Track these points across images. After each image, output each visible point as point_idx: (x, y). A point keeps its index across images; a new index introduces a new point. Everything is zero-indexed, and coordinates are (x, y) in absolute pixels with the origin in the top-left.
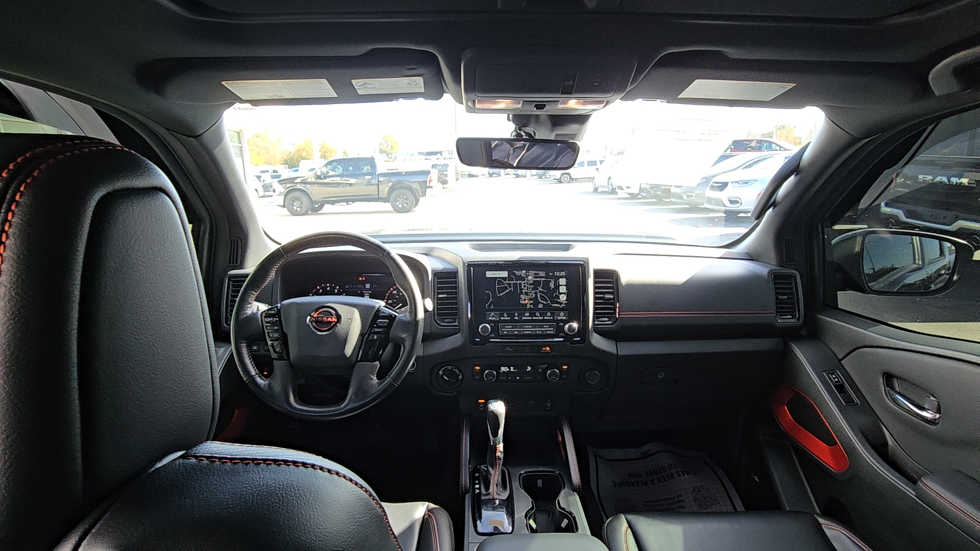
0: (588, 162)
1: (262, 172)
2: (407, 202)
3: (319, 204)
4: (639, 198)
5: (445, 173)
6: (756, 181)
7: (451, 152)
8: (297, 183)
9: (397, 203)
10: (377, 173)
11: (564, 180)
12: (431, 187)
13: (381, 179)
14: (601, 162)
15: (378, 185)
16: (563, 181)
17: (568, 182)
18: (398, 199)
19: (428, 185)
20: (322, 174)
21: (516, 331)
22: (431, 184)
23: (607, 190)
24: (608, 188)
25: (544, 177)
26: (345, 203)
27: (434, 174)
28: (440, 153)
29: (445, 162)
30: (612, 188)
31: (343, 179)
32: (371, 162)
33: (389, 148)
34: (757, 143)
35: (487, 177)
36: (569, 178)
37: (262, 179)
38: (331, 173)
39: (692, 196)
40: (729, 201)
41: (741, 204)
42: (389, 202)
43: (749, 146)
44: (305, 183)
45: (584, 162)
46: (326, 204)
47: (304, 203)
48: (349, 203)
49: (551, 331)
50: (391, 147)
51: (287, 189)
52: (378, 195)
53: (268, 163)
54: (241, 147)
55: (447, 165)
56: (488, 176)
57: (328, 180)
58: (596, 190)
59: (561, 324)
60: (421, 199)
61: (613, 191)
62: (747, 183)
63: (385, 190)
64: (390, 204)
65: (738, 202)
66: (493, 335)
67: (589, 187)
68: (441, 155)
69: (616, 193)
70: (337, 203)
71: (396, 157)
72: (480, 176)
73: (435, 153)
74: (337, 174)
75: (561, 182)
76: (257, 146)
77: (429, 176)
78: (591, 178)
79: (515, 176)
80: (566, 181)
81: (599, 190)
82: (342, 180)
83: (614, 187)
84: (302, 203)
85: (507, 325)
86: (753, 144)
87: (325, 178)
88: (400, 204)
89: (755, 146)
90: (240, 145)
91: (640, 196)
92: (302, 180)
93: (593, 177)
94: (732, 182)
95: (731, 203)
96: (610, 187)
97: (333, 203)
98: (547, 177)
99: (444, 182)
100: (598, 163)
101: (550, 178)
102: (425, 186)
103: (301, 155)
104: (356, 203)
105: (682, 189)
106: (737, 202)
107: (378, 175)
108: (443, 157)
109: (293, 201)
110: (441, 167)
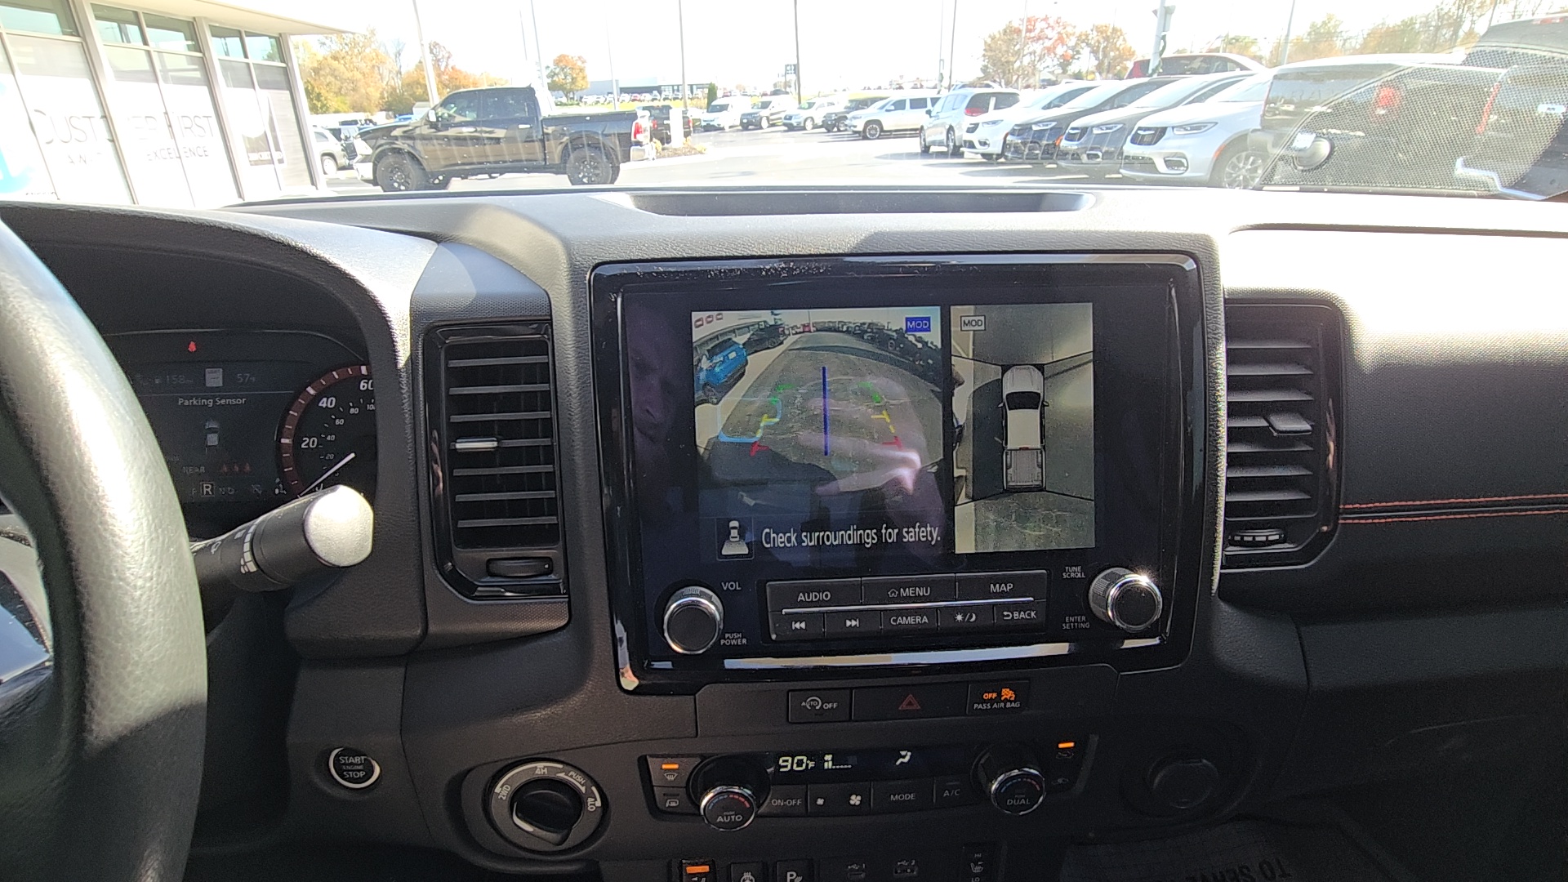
0: (911, 100)
1: (344, 123)
2: (597, 172)
3: (441, 178)
4: (1002, 164)
5: (665, 122)
6: (1217, 123)
7: (676, 88)
8: (396, 138)
9: (581, 176)
10: (540, 118)
11: (870, 134)
12: (639, 144)
13: (550, 130)
14: (934, 101)
15: (542, 141)
16: (869, 136)
17: (878, 138)
18: (582, 168)
19: (633, 139)
20: (438, 120)
21: (851, 615)
22: (640, 137)
23: (944, 149)
24: (948, 146)
25: (835, 129)
26: (486, 176)
27: (645, 122)
28: (658, 89)
29: (667, 103)
30: (955, 146)
31: (479, 129)
32: (527, 95)
33: (569, 79)
34: (1202, 61)
35: (738, 130)
36: (878, 130)
37: (342, 136)
38: (459, 119)
39: (1097, 156)
40: (1165, 161)
41: (1187, 168)
42: (565, 173)
43: (1189, 67)
44: (412, 138)
45: (905, 101)
46: (453, 179)
47: (411, 176)
48: (493, 175)
49: (1021, 607)
50: (573, 79)
51: (377, 149)
52: (545, 159)
53: (357, 108)
54: (285, 68)
55: (669, 108)
56: (740, 128)
57: (452, 132)
58: (925, 151)
59: (1076, 572)
60: (622, 166)
61: (956, 152)
62: (1198, 128)
63: (555, 151)
64: (566, 176)
65: (1182, 164)
66: (736, 639)
67: (914, 145)
68: (660, 93)
69: (961, 155)
70: (473, 175)
71: (581, 98)
72: (727, 129)
73: (649, 90)
74: (468, 119)
75: (865, 138)
76: (336, 77)
77: (634, 123)
78: (916, 130)
79: (786, 128)
80: (874, 135)
81: (933, 149)
82: (476, 131)
83: (957, 144)
84: (407, 176)
85: (808, 590)
86: (1196, 64)
87: (447, 127)
88: (584, 177)
89: (1199, 67)
90: (284, 65)
91: (1002, 160)
92: (405, 132)
93: (922, 127)
94: (1173, 128)
95: (1168, 166)
96: (951, 144)
97: (464, 175)
98: (842, 129)
99: (665, 139)
100: (929, 103)
101: (846, 130)
102: (627, 142)
103: (415, 93)
104: (507, 175)
105: (1081, 144)
106: (1180, 164)
107: (542, 121)
108: (663, 96)
109: (392, 172)
110: (658, 111)
